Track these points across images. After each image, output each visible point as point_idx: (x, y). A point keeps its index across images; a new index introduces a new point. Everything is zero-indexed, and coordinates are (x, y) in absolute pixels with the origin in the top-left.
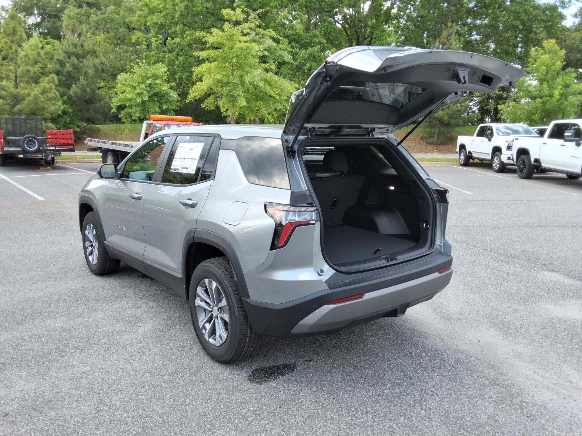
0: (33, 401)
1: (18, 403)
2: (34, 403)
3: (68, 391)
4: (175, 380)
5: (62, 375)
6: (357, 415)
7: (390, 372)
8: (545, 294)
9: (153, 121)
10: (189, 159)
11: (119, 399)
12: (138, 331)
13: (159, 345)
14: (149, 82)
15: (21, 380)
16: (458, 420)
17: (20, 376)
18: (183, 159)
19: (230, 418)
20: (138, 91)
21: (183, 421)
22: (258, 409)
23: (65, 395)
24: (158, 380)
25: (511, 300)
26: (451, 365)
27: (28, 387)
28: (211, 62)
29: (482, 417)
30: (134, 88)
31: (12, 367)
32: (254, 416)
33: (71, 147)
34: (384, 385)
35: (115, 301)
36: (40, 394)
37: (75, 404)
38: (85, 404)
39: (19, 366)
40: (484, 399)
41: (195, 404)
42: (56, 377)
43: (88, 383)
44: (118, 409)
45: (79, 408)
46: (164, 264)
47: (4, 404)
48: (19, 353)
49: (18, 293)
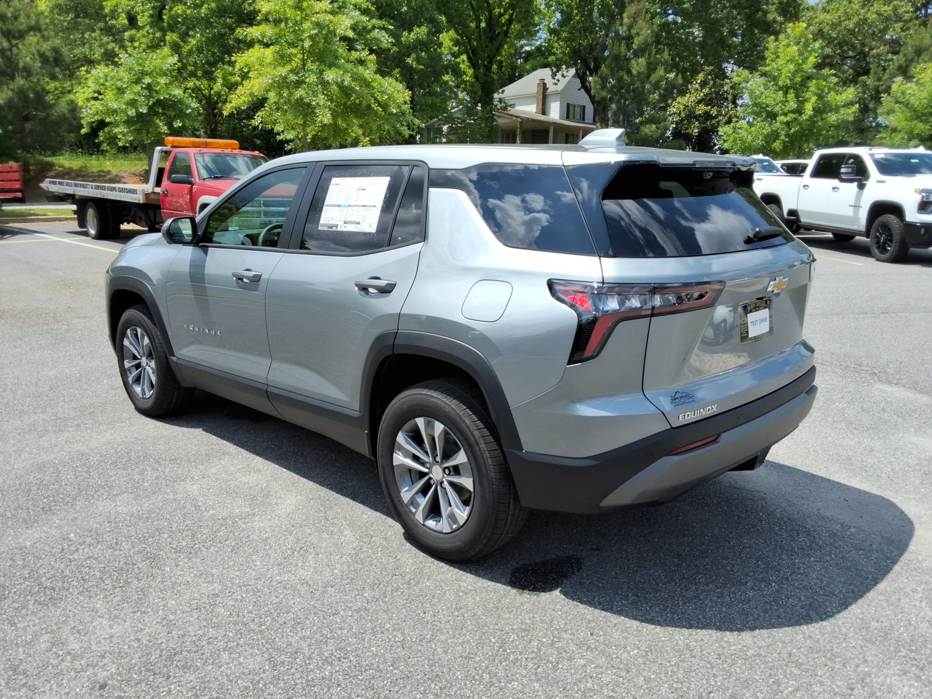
0: (143, 657)
1: (114, 663)
2: (145, 659)
3: (200, 632)
4: (386, 597)
5: (173, 602)
6: (726, 639)
7: (739, 560)
8: (899, 420)
9: (172, 147)
10: (359, 206)
11: (303, 638)
12: (278, 512)
13: (325, 535)
14: (147, 80)
15: (100, 617)
16: (887, 634)
17: (94, 610)
18: (345, 206)
19: (517, 659)
20: (128, 96)
21: (437, 669)
22: (555, 639)
23: (199, 640)
24: (355, 598)
25: (856, 432)
26: (828, 543)
27: (117, 629)
28: (267, 46)
29: (921, 626)
30: (121, 91)
31: (71, 594)
32: (556, 653)
33: (19, 195)
34: (742, 584)
35: (207, 461)
36: (150, 641)
37: (225, 656)
38: (245, 654)
39: (83, 592)
40: (906, 595)
41: (443, 638)
42: (164, 606)
43: (231, 614)
44: (310, 658)
45: (236, 662)
46: (320, 394)
47: (88, 665)
48: (73, 567)
49: (20, 456)
